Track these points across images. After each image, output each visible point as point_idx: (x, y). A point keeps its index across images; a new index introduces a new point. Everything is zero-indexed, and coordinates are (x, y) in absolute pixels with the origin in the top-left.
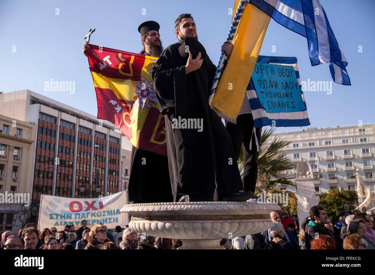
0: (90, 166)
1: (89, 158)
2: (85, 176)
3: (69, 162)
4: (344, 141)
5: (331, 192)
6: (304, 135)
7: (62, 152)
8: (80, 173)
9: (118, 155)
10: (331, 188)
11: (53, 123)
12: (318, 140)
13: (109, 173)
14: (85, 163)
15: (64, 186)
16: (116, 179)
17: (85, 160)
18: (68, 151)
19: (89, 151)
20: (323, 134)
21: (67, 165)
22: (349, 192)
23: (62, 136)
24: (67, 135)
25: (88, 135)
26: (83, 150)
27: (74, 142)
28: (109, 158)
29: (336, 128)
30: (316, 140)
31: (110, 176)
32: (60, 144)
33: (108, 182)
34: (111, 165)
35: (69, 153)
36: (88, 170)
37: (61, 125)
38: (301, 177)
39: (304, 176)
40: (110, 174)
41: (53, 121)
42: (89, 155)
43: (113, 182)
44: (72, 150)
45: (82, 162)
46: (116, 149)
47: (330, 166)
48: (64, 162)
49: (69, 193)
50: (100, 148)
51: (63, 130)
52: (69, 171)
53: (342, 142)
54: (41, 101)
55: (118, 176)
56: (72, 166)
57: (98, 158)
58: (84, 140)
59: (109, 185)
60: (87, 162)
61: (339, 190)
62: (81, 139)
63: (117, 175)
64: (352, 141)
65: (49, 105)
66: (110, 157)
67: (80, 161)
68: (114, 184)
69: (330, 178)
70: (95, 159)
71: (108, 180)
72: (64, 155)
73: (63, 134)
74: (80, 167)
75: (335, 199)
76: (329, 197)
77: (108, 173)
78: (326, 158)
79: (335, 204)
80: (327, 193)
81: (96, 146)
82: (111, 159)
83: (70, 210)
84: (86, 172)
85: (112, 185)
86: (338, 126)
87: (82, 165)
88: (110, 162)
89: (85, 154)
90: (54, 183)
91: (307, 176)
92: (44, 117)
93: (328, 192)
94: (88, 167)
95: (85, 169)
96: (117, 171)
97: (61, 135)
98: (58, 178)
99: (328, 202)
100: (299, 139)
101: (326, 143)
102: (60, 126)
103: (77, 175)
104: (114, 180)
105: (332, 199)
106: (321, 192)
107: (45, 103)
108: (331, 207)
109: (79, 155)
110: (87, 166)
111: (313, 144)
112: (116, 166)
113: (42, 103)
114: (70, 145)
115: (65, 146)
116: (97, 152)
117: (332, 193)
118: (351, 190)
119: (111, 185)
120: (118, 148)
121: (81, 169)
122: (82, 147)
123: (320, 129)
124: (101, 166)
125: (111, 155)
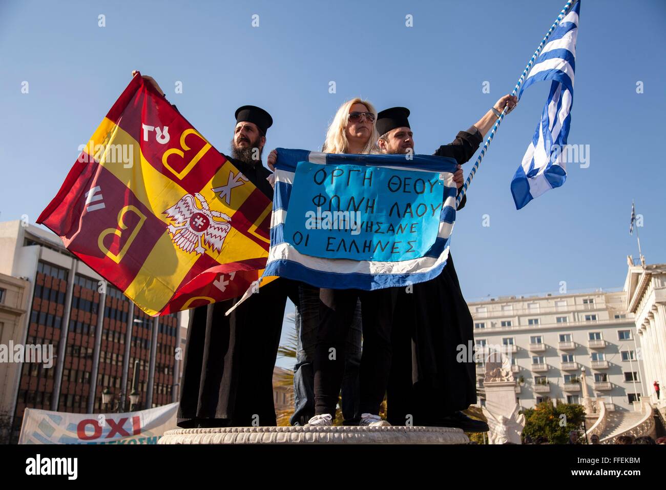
0: (124, 357)
1: (122, 342)
2: (114, 374)
3: (86, 349)
4: (559, 320)
5: (541, 406)
6: (493, 308)
7: (75, 331)
8: (105, 369)
9: (174, 338)
10: (539, 401)
11: (62, 280)
12: (517, 318)
13: (157, 369)
14: (115, 351)
15: (75, 392)
16: (168, 380)
17: (116, 346)
18: (85, 330)
19: (123, 331)
20: (524, 307)
21: (83, 355)
22: (570, 407)
23: (77, 302)
24: (86, 300)
25: (123, 301)
26: (112, 328)
27: (98, 313)
28: (158, 343)
29: (547, 297)
30: (514, 316)
31: (159, 376)
32: (72, 318)
33: (154, 385)
34: (161, 356)
35: (88, 334)
36: (120, 364)
37: (77, 284)
38: (492, 381)
39: (498, 378)
40: (159, 372)
41: (61, 276)
42: (122, 337)
43: (163, 387)
44: (92, 328)
45: (110, 349)
46: (171, 328)
47: (537, 362)
48: (77, 348)
49: (84, 404)
50: (143, 324)
51: (80, 292)
52: (85, 365)
53: (556, 321)
54: (43, 240)
55: (173, 374)
56: (92, 357)
57: (138, 342)
58: (116, 310)
59: (155, 392)
60: (119, 350)
61: (552, 403)
62: (110, 309)
63: (171, 373)
64: (572, 320)
65: (57, 249)
66: (160, 341)
67: (105, 347)
68: (165, 389)
69: (537, 382)
70: (133, 345)
71: (154, 382)
72: (79, 336)
73: (79, 299)
74: (105, 358)
75: (548, 419)
76: (537, 415)
77: (155, 370)
78: (531, 348)
79: (547, 428)
80: (533, 408)
81: (136, 320)
82: (161, 344)
83: (79, 435)
84: (117, 368)
85: (162, 390)
86: (549, 293)
87: (110, 354)
88: (160, 349)
89: (117, 335)
90: (57, 387)
91: (503, 379)
92: (47, 270)
93: (535, 408)
94: (120, 358)
95: (114, 363)
96: (171, 366)
97: (76, 300)
98: (65, 378)
99: (535, 424)
100: (486, 315)
101: (530, 322)
102: (74, 285)
103: (100, 372)
104: (166, 382)
105: (543, 420)
106: (523, 408)
107: (50, 244)
108: (541, 434)
109: (104, 338)
110: (120, 356)
111: (509, 324)
112: (170, 358)
113: (44, 243)
114: (91, 319)
115: (80, 320)
116: (137, 332)
117: (543, 409)
118: (573, 403)
119: (160, 392)
120: (174, 326)
121: (108, 361)
122: (111, 323)
123: (520, 298)
124: (143, 357)
125: (162, 339)
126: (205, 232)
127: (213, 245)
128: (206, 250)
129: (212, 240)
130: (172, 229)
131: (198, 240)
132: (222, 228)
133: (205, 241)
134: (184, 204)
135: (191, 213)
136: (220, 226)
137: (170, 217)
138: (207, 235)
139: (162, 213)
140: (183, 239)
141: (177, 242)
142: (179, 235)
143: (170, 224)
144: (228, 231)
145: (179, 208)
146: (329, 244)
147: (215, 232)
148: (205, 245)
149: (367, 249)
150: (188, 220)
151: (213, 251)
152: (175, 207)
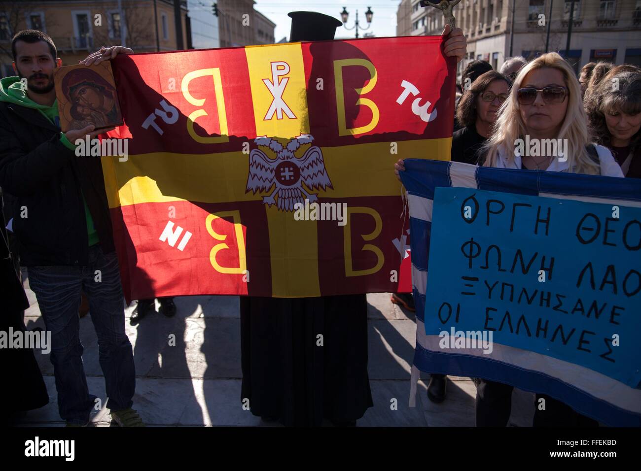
126: (301, 178)
127: (320, 185)
128: (317, 195)
129: (316, 181)
130: (269, 200)
131: (301, 191)
132: (313, 161)
133: (308, 187)
134: (257, 167)
135: (271, 172)
136: (310, 160)
137: (256, 191)
138: (306, 180)
139: (246, 193)
140: (287, 201)
141: (285, 207)
142: (280, 200)
143: (263, 197)
144: (321, 158)
145: (255, 175)
146: (487, 319)
147: (311, 171)
148: (313, 190)
149: (542, 332)
150: (275, 180)
151: (325, 190)
152: (250, 178)
